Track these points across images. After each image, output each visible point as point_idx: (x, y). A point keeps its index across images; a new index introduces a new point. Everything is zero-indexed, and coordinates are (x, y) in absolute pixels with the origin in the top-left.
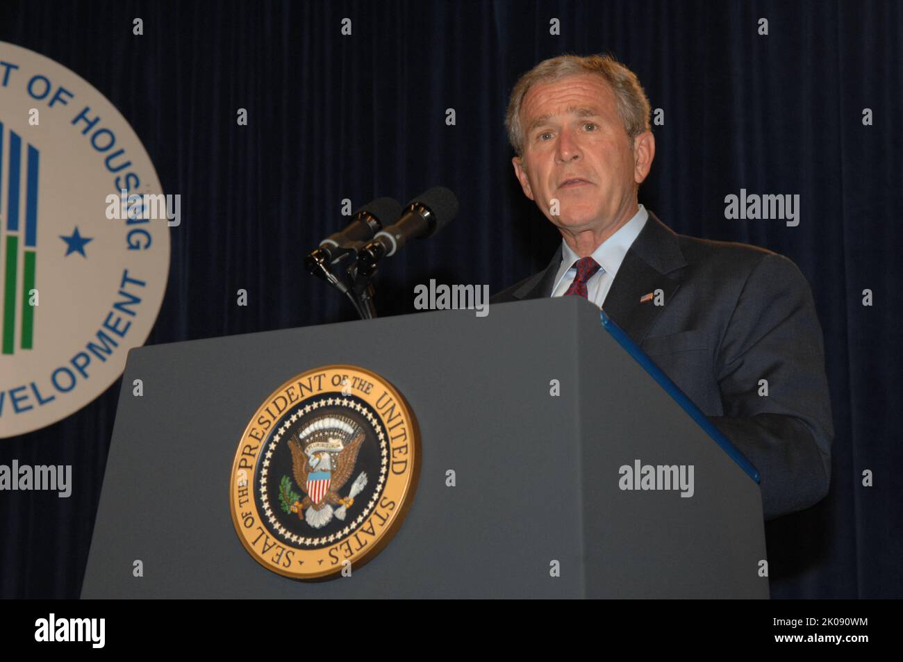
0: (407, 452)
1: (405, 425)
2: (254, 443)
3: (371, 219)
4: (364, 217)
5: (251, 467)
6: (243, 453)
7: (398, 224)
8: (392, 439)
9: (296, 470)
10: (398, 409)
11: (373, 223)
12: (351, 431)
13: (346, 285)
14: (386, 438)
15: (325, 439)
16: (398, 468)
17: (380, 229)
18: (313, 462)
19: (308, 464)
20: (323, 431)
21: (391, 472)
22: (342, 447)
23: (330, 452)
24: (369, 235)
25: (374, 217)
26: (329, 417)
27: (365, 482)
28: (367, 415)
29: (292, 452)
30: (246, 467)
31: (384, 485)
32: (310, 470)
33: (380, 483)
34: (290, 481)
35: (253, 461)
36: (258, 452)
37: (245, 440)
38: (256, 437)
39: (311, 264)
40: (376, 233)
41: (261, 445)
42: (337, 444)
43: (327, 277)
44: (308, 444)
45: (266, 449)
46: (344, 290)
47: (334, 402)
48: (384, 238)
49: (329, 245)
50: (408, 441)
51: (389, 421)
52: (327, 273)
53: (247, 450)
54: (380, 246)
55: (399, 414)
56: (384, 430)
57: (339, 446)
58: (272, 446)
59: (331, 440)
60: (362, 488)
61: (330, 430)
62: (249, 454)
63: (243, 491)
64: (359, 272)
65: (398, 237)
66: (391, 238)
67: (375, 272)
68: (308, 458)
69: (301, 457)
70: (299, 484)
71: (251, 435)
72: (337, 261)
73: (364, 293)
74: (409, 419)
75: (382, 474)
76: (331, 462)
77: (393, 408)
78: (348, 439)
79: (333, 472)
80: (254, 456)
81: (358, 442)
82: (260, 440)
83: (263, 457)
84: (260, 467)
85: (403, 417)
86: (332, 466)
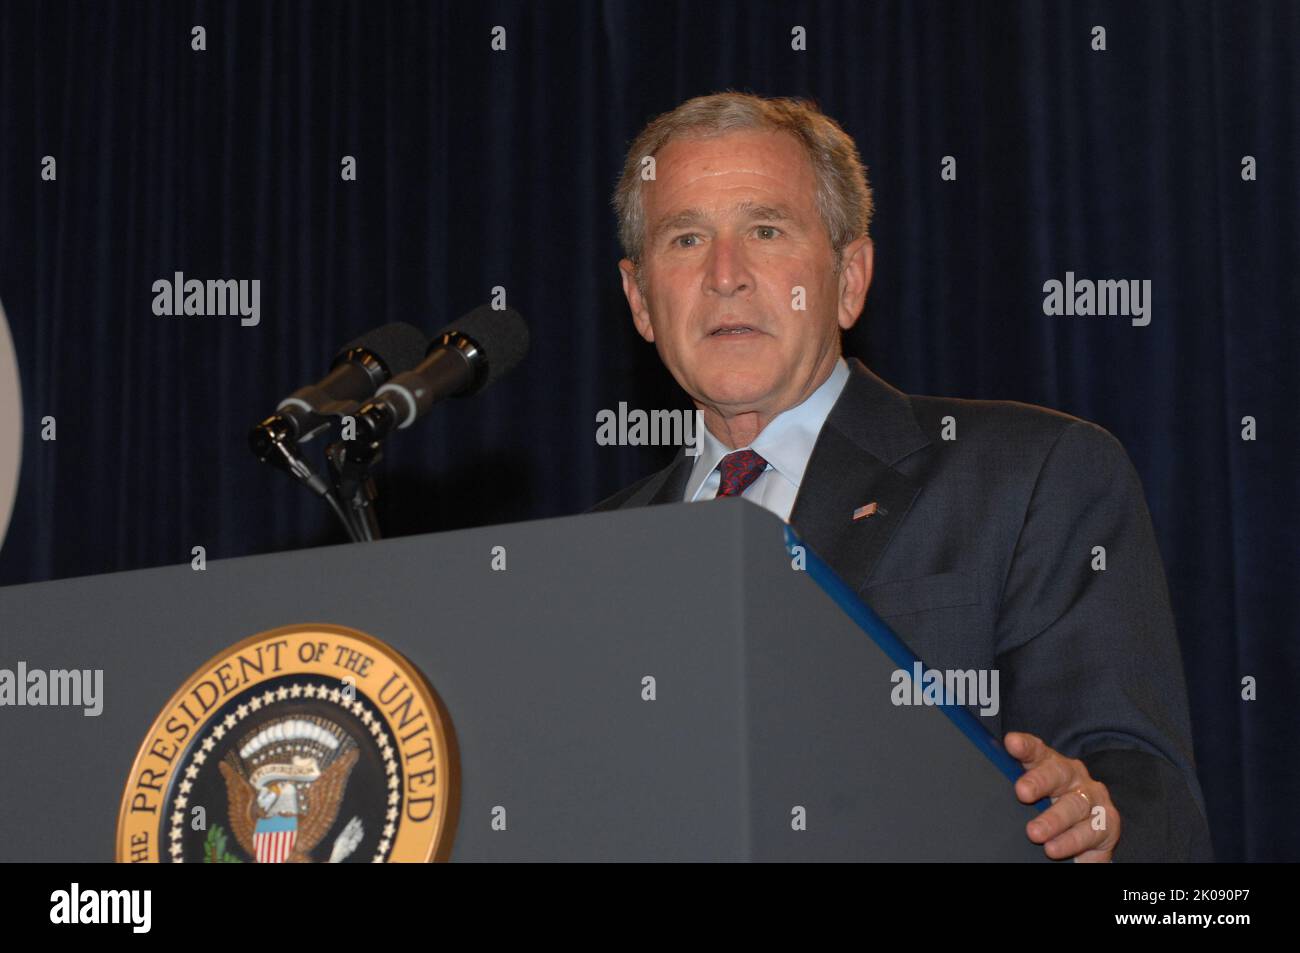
0: (433, 783)
1: (431, 733)
2: (158, 765)
3: (370, 362)
4: (359, 357)
5: (153, 810)
6: (140, 785)
7: (419, 370)
8: (408, 757)
9: (235, 813)
10: (419, 704)
11: (375, 368)
12: (332, 743)
13: (323, 480)
14: (397, 757)
15: (286, 759)
16: (418, 810)
17: (387, 378)
18: (265, 800)
19: (255, 803)
20: (283, 743)
21: (405, 817)
22: (316, 773)
23: (296, 783)
24: (366, 391)
25: (376, 358)
26: (293, 718)
27: (359, 836)
28: (362, 715)
29: (228, 783)
30: (144, 809)
31: (393, 841)
32: (259, 814)
33: (385, 838)
34: (223, 834)
35: (157, 799)
36: (166, 782)
37: (143, 761)
38: (161, 756)
39: (261, 443)
40: (379, 385)
41: (172, 769)
42: (308, 768)
43: (289, 465)
44: (255, 768)
45: (181, 776)
46: (322, 489)
47: (303, 692)
48: (393, 396)
49: (295, 409)
50: (437, 762)
51: (402, 725)
52: (291, 460)
53: (147, 779)
54: (386, 410)
55: (420, 714)
56: (392, 742)
57: (311, 770)
58: (192, 772)
59: (298, 761)
60: (353, 846)
61: (295, 742)
62: (150, 786)
63: (139, 852)
64: (347, 456)
65: (419, 393)
66: (407, 395)
67: (378, 458)
68: (256, 793)
69: (244, 791)
70: (240, 839)
71: (153, 752)
72: (309, 437)
73: (358, 494)
74: (439, 721)
75: (389, 822)
76: (298, 801)
77: (408, 702)
78: (327, 758)
79: (300, 817)
80: (158, 788)
81: (347, 762)
82: (169, 760)
83: (175, 792)
84: (170, 808)
85: (427, 719)
86: (299, 808)
